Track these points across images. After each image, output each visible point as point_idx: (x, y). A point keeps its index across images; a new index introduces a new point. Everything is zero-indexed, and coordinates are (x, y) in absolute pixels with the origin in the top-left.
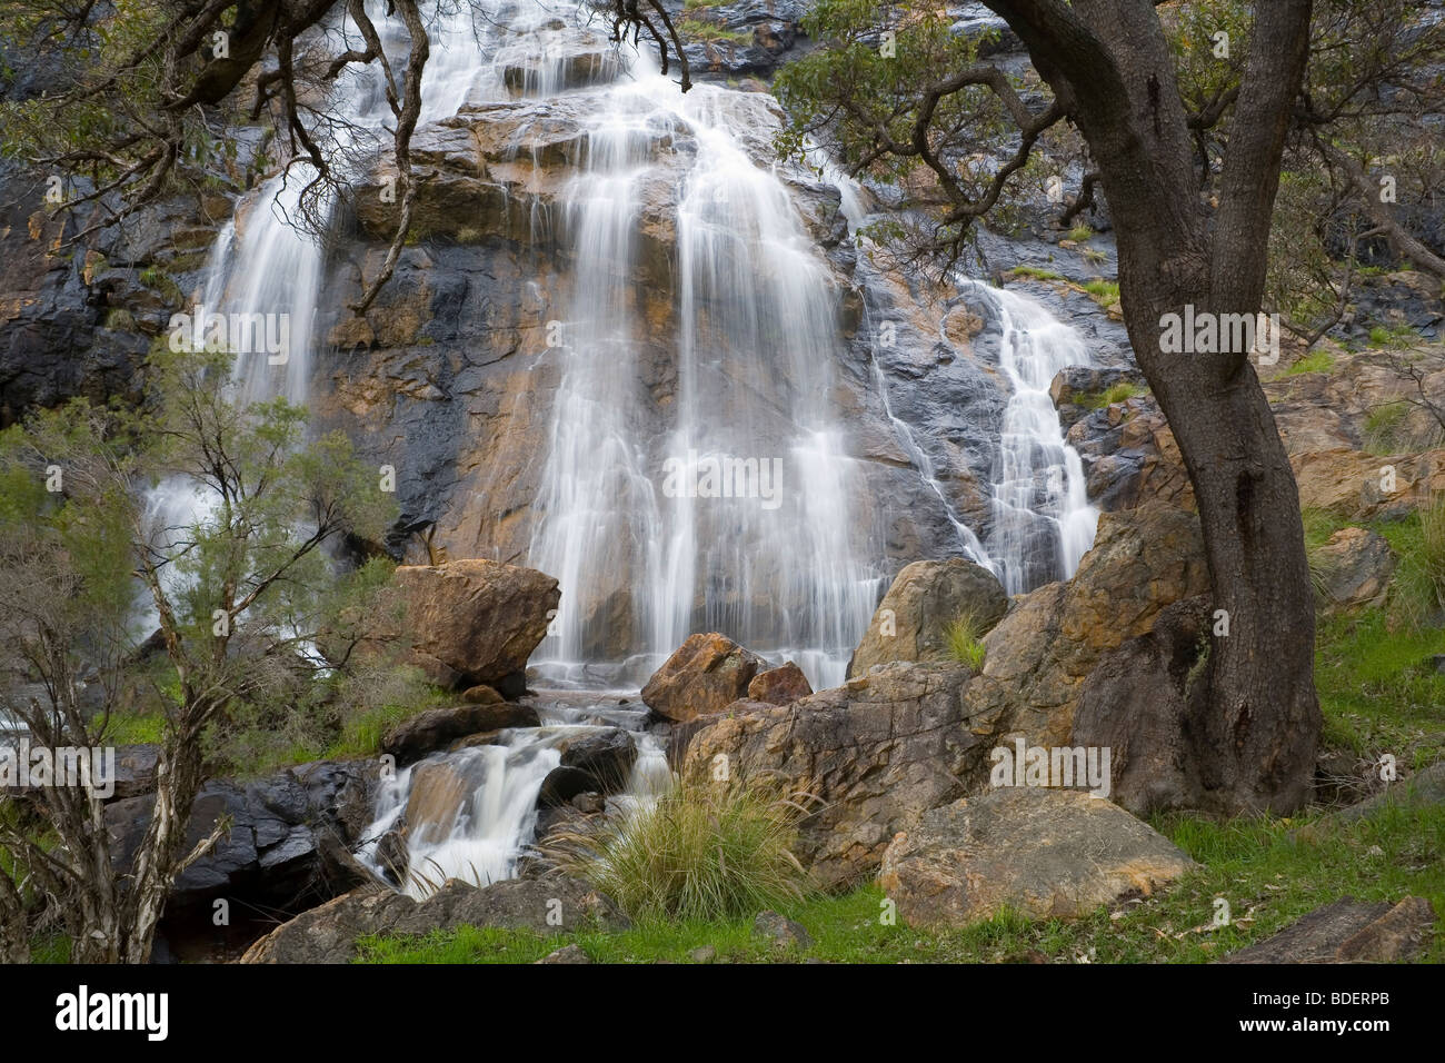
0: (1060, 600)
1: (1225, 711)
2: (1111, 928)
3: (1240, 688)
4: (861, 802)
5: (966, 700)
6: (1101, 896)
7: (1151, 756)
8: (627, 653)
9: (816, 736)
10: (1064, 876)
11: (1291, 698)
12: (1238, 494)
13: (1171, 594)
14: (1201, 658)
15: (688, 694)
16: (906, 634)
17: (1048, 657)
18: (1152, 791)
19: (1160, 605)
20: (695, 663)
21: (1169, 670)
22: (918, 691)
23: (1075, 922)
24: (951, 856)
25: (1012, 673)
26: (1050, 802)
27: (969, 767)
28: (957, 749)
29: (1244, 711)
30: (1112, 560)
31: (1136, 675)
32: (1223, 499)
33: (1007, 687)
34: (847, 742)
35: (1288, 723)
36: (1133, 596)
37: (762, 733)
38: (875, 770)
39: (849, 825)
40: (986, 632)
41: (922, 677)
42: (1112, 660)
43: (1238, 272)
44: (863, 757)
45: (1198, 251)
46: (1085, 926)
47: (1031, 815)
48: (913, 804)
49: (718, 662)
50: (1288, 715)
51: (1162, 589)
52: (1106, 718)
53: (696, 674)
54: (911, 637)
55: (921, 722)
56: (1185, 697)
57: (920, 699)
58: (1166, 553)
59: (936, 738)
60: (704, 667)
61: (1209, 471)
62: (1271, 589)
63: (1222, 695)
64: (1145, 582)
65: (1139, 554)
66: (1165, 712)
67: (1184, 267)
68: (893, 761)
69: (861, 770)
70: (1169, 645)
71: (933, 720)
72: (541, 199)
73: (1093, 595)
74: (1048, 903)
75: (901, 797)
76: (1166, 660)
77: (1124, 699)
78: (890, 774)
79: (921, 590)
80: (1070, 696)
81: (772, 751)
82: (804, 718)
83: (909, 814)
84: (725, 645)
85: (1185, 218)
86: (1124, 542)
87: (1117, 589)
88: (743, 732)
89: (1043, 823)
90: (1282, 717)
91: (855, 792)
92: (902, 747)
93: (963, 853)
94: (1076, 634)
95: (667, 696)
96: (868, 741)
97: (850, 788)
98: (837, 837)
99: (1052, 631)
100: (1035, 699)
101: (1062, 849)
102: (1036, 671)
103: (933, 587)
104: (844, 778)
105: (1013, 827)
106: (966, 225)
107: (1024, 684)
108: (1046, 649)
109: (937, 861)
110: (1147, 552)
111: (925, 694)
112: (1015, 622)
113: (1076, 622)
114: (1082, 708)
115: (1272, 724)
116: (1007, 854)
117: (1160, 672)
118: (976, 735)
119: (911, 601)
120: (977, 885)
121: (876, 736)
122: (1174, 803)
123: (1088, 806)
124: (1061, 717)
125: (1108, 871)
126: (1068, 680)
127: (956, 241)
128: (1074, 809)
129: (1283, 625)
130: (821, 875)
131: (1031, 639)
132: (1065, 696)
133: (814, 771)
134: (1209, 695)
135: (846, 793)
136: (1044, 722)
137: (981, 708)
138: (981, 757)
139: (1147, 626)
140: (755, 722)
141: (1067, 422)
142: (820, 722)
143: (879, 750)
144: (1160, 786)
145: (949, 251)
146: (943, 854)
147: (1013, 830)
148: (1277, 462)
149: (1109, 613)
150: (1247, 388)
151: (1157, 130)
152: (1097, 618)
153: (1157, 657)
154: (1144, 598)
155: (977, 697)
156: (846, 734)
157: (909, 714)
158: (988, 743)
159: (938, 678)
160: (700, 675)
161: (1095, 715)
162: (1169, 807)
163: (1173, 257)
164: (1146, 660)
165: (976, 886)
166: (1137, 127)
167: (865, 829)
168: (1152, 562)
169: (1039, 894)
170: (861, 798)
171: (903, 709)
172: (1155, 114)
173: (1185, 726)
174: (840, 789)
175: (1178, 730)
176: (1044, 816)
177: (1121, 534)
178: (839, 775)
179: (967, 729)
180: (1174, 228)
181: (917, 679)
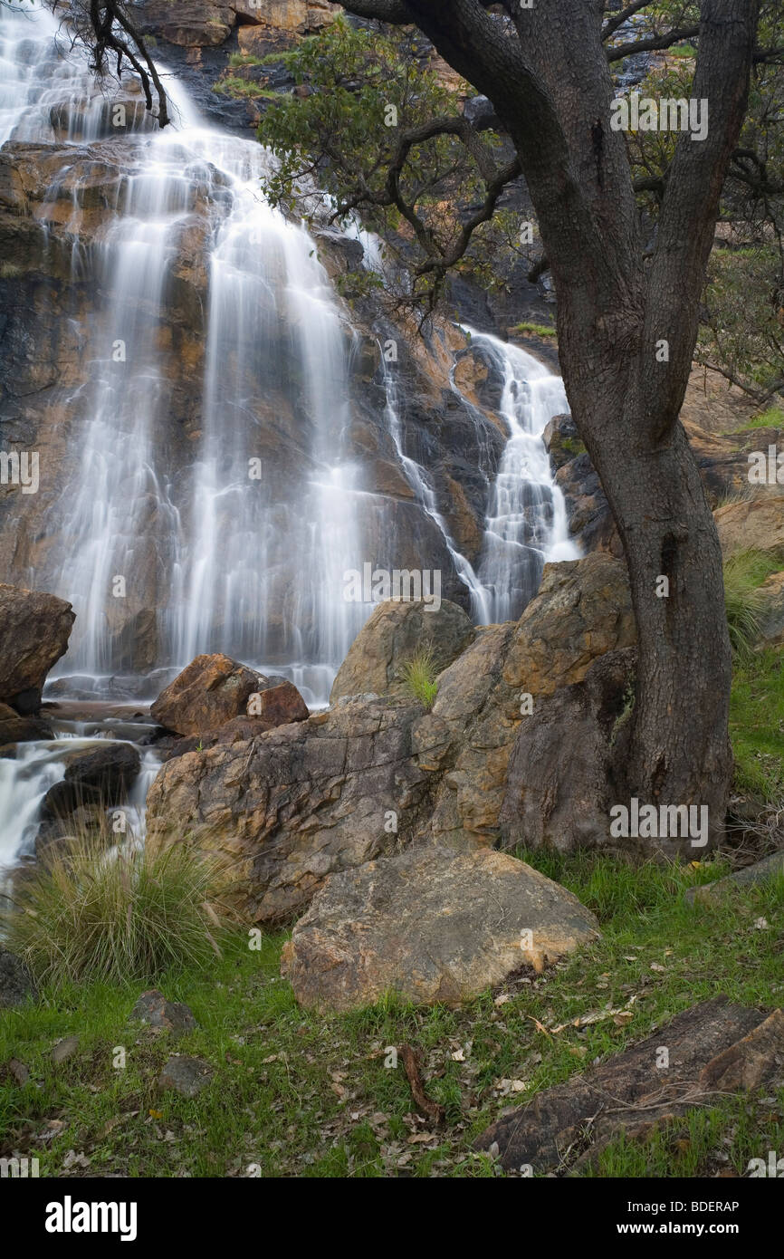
0: (506, 644)
1: (644, 761)
2: (494, 1014)
3: (658, 740)
4: (313, 834)
5: (415, 737)
6: (492, 975)
7: (579, 797)
8: (152, 666)
9: (272, 772)
10: (456, 955)
11: (705, 751)
12: (662, 555)
13: (603, 645)
14: (627, 708)
15: (192, 711)
16: (378, 665)
17: (492, 698)
18: (578, 831)
19: (593, 656)
20: (200, 681)
21: (598, 718)
22: (372, 727)
23: (458, 1008)
24: (348, 928)
25: (458, 713)
26: (459, 865)
27: (415, 801)
28: (405, 784)
29: (661, 762)
30: (552, 609)
31: (568, 723)
32: (648, 560)
33: (453, 726)
34: (301, 777)
35: (702, 774)
36: (567, 647)
37: (221, 768)
38: (328, 803)
39: (301, 856)
40: (444, 669)
41: (378, 713)
42: (546, 707)
43: (669, 331)
44: (317, 791)
45: (635, 308)
46: (468, 1012)
47: (437, 880)
48: (361, 836)
49: (221, 680)
50: (701, 767)
51: (596, 640)
52: (538, 762)
53: (200, 692)
54: (382, 669)
55: (373, 756)
56: (610, 745)
57: (373, 735)
58: (600, 605)
59: (386, 773)
60: (208, 686)
61: (636, 531)
62: (691, 647)
63: (642, 746)
64: (579, 633)
65: (577, 605)
66: (592, 759)
67: (620, 324)
68: (345, 794)
69: (314, 803)
70: (597, 693)
71: (384, 755)
72: (81, 239)
73: (531, 644)
74: (435, 986)
75: (350, 830)
76: (596, 708)
77: (556, 743)
78: (340, 808)
79: (393, 624)
80: (507, 739)
81: (229, 786)
82: (262, 753)
83: (357, 846)
84: (227, 665)
85: (624, 275)
86: (563, 593)
87: (552, 639)
88: (204, 765)
89: (447, 889)
90: (695, 769)
91: (307, 825)
92: (354, 782)
93: (360, 925)
94: (515, 681)
95: (172, 712)
96: (321, 776)
97: (303, 821)
98: (289, 866)
99: (495, 674)
100: (476, 741)
101: (461, 919)
102: (480, 711)
103: (405, 620)
104: (298, 811)
105: (417, 893)
106: (440, 276)
107: (468, 724)
108: (491, 691)
109: (333, 933)
110: (583, 604)
111: (379, 731)
112: (465, 663)
113: (515, 669)
114: (516, 752)
115: (687, 775)
116: (405, 925)
117: (589, 719)
118: (424, 771)
119: (383, 635)
120: (368, 962)
121: (330, 771)
122: (598, 841)
123: (496, 868)
124: (498, 759)
125: (503, 944)
126: (506, 723)
127: (431, 294)
128: (481, 874)
129: (701, 683)
130: (273, 903)
131: (477, 682)
132: (503, 739)
133: (268, 804)
134: (630, 746)
135: (298, 825)
136: (483, 762)
137: (428, 746)
138: (427, 792)
139: (580, 675)
140: (216, 756)
141: (556, 464)
142: (277, 757)
143: (331, 785)
144: (586, 826)
145: (425, 302)
146: (342, 924)
147: (416, 897)
148: (702, 524)
149: (545, 662)
150: (676, 450)
151: (600, 180)
152: (534, 666)
153: (587, 706)
154: (578, 649)
155: (425, 736)
156: (301, 769)
157: (363, 749)
158: (434, 778)
159: (392, 715)
160: (204, 693)
161: (528, 759)
162: (594, 845)
163: (608, 313)
164: (577, 708)
165: (367, 964)
166: (573, 173)
167: (316, 859)
168: (587, 615)
169: (426, 975)
170: (314, 830)
171: (357, 744)
172: (599, 163)
173: (610, 772)
174: (294, 821)
175: (603, 775)
176: (450, 881)
177: (562, 585)
178: (293, 808)
179: (416, 765)
180: (610, 284)
181: (373, 716)
